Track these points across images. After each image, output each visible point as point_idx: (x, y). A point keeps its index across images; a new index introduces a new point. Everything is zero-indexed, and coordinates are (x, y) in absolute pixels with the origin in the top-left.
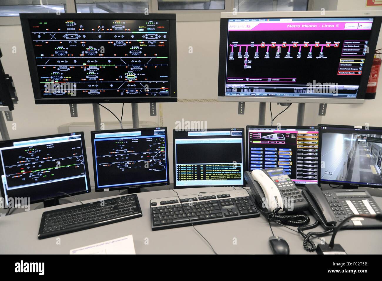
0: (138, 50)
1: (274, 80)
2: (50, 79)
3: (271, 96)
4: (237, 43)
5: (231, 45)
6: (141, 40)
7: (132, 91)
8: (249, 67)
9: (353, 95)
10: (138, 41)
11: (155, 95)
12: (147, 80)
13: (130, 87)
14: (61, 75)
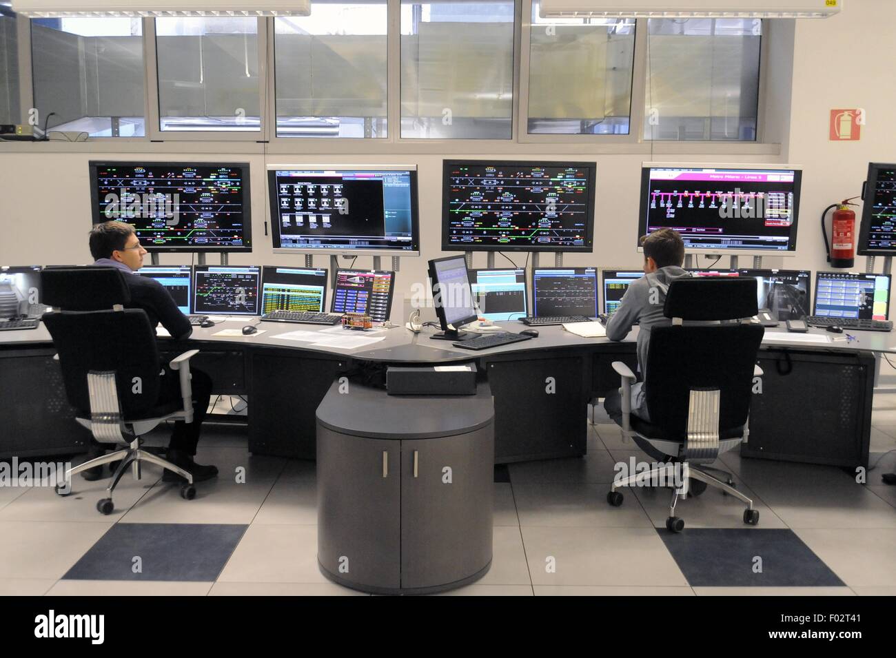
3: (697, 247)
7: (544, 239)
8: (673, 216)
9: (783, 248)
11: (568, 244)
13: (543, 235)
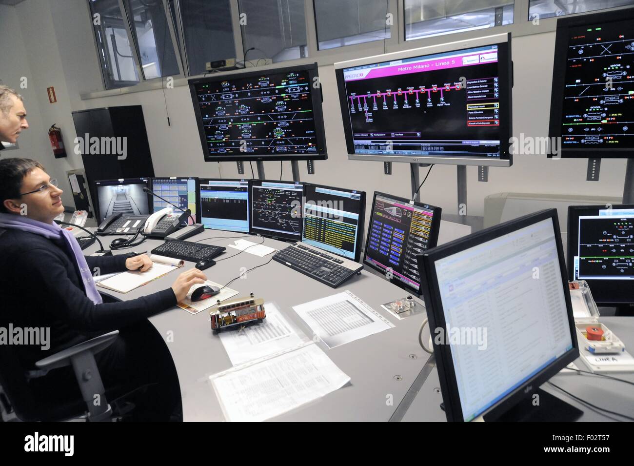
0: (282, 105)
1: (398, 135)
2: (214, 138)
4: (355, 94)
5: (350, 97)
6: (285, 95)
10: (282, 95)
12: (293, 137)
14: (222, 134)
